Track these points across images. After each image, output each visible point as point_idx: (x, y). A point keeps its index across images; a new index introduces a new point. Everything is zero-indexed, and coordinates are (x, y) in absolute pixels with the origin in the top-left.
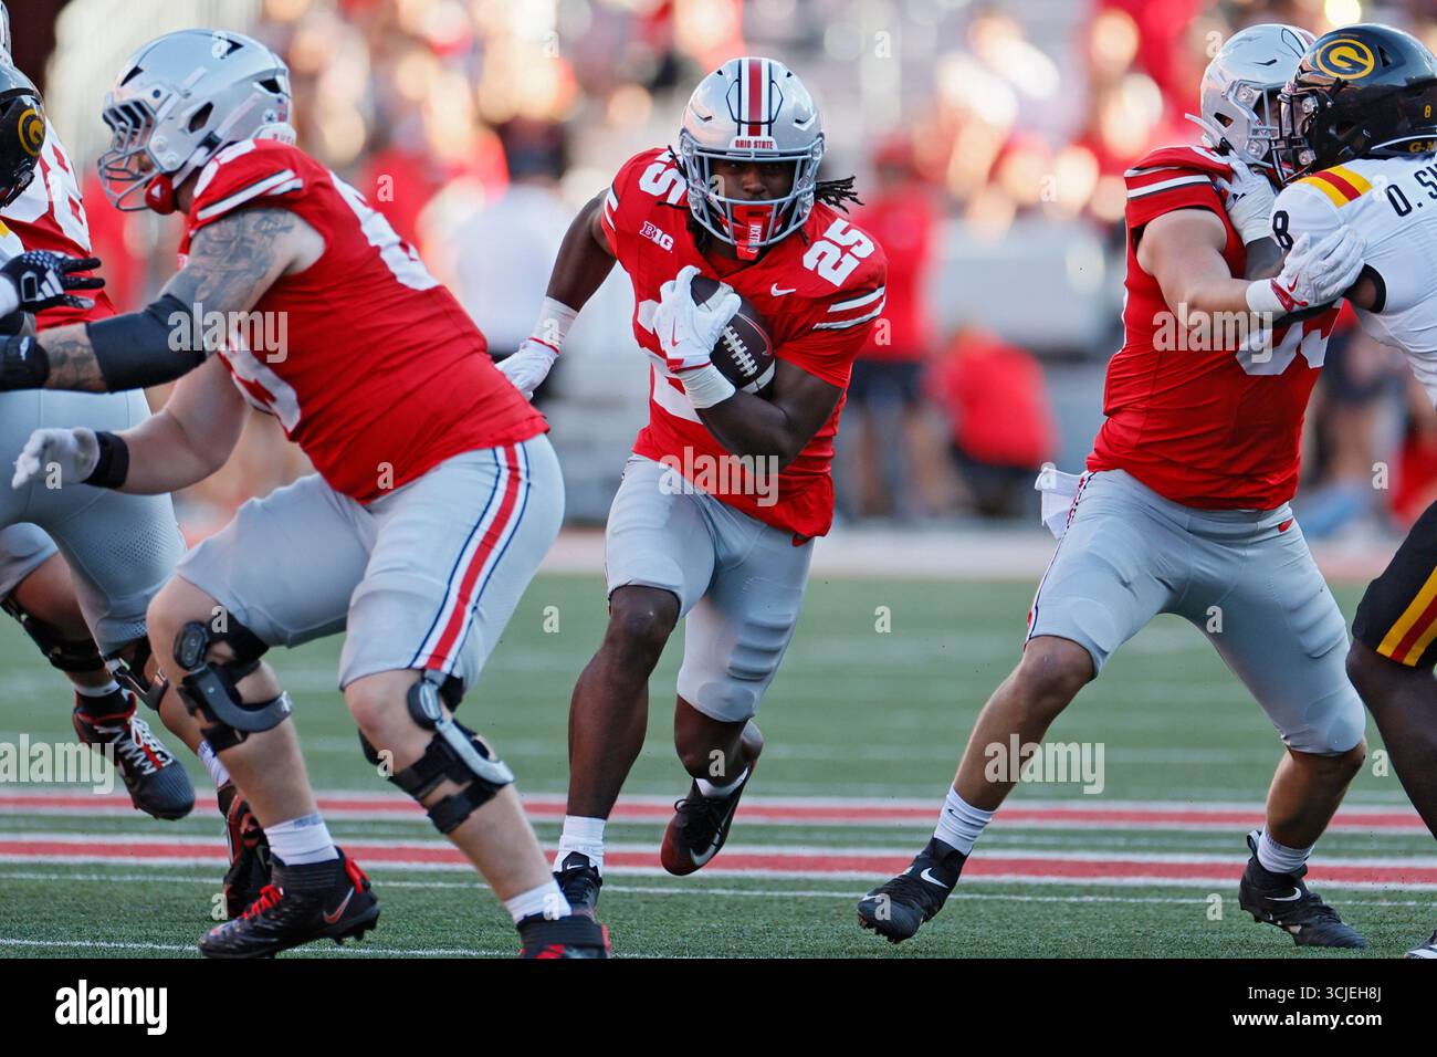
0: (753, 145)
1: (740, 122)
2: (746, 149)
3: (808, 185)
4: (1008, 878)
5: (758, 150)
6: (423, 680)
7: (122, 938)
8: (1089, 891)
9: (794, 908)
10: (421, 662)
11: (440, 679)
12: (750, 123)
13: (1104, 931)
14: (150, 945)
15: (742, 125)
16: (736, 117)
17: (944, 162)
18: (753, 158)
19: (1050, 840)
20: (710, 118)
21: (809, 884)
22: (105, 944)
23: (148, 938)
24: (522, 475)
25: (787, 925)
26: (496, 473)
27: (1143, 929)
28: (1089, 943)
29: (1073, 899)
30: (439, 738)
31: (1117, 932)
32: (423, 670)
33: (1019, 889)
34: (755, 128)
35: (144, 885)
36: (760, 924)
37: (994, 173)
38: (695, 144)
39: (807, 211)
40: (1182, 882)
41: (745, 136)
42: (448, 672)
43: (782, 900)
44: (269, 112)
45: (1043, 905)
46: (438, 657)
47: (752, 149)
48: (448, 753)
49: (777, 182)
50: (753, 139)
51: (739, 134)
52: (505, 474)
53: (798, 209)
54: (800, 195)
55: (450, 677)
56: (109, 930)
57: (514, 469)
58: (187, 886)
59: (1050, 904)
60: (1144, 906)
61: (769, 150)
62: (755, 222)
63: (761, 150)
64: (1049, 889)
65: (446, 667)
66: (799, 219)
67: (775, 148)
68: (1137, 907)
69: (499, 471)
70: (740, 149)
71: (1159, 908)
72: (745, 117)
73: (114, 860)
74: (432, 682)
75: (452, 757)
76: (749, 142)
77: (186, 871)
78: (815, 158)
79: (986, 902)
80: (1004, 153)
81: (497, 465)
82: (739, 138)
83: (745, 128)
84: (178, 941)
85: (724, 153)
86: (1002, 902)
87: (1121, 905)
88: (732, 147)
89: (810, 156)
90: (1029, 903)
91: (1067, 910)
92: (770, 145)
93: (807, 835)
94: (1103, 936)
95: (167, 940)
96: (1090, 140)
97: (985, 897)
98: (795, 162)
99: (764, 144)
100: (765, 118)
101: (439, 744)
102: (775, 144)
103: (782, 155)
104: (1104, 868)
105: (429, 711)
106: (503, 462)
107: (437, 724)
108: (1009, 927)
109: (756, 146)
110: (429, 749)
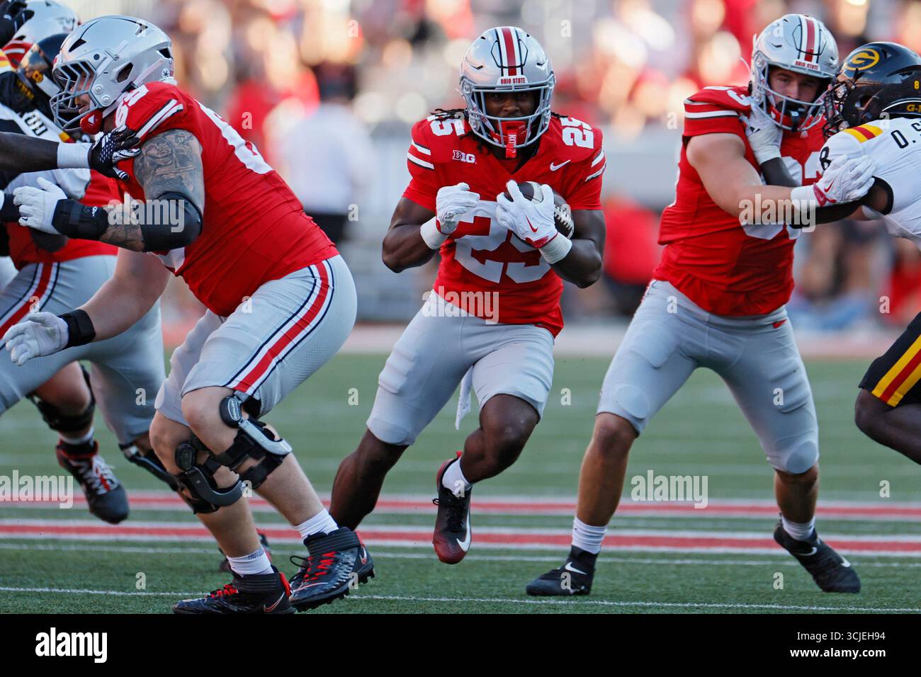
0: (512, 81)
1: (502, 67)
2: (508, 84)
3: (547, 106)
4: (636, 548)
5: (516, 84)
6: (233, 396)
7: (69, 586)
8: (688, 556)
9: (497, 567)
10: (234, 384)
11: (244, 398)
12: (509, 68)
13: (697, 582)
14: (86, 591)
15: (504, 69)
16: (500, 64)
17: (597, 91)
18: (513, 90)
19: (663, 524)
20: (482, 67)
21: (508, 552)
22: (57, 590)
23: (85, 586)
24: (330, 283)
25: (494, 578)
26: (313, 282)
27: (723, 581)
28: (688, 590)
29: (678, 562)
30: (242, 432)
31: (705, 583)
32: (234, 390)
33: (644, 555)
34: (512, 71)
35: (83, 553)
36: (478, 577)
37: (631, 97)
38: (473, 84)
39: (547, 123)
40: (748, 551)
41: (506, 76)
42: (250, 394)
43: (492, 562)
44: (165, 70)
45: (659, 566)
46: (245, 384)
47: (512, 84)
48: (248, 440)
49: (527, 104)
50: (512, 77)
51: (502, 75)
52: (319, 282)
53: (542, 122)
54: (544, 112)
55: (251, 397)
56: (60, 581)
57: (324, 279)
58: (110, 553)
59: (663, 565)
60: (724, 566)
61: (523, 84)
62: (512, 133)
63: (518, 84)
64: (663, 556)
65: (250, 391)
66: (543, 128)
67: (527, 82)
68: (720, 567)
69: (315, 280)
70: (504, 85)
71: (733, 567)
72: (505, 64)
73: (64, 536)
74: (239, 399)
75: (252, 443)
76: (510, 80)
77: (109, 544)
78: (550, 88)
79: (623, 564)
80: (638, 83)
81: (313, 277)
82: (503, 78)
83: (506, 71)
84: (105, 588)
85: (494, 88)
86: (632, 564)
87: (709, 566)
88: (499, 84)
89: (548, 86)
90: (649, 564)
91: (675, 569)
92: (524, 80)
93: (507, 521)
94: (697, 585)
95: (97, 588)
96: (692, 74)
97: (621, 561)
98: (539, 90)
99: (519, 80)
100: (518, 63)
101: (242, 436)
102: (526, 79)
103: (531, 86)
104: (698, 542)
105: (233, 416)
106: (317, 274)
107: (239, 423)
108: (637, 579)
109: (514, 82)
110: (236, 440)
